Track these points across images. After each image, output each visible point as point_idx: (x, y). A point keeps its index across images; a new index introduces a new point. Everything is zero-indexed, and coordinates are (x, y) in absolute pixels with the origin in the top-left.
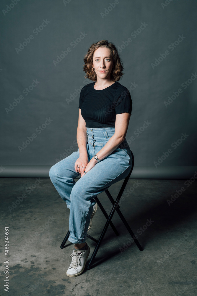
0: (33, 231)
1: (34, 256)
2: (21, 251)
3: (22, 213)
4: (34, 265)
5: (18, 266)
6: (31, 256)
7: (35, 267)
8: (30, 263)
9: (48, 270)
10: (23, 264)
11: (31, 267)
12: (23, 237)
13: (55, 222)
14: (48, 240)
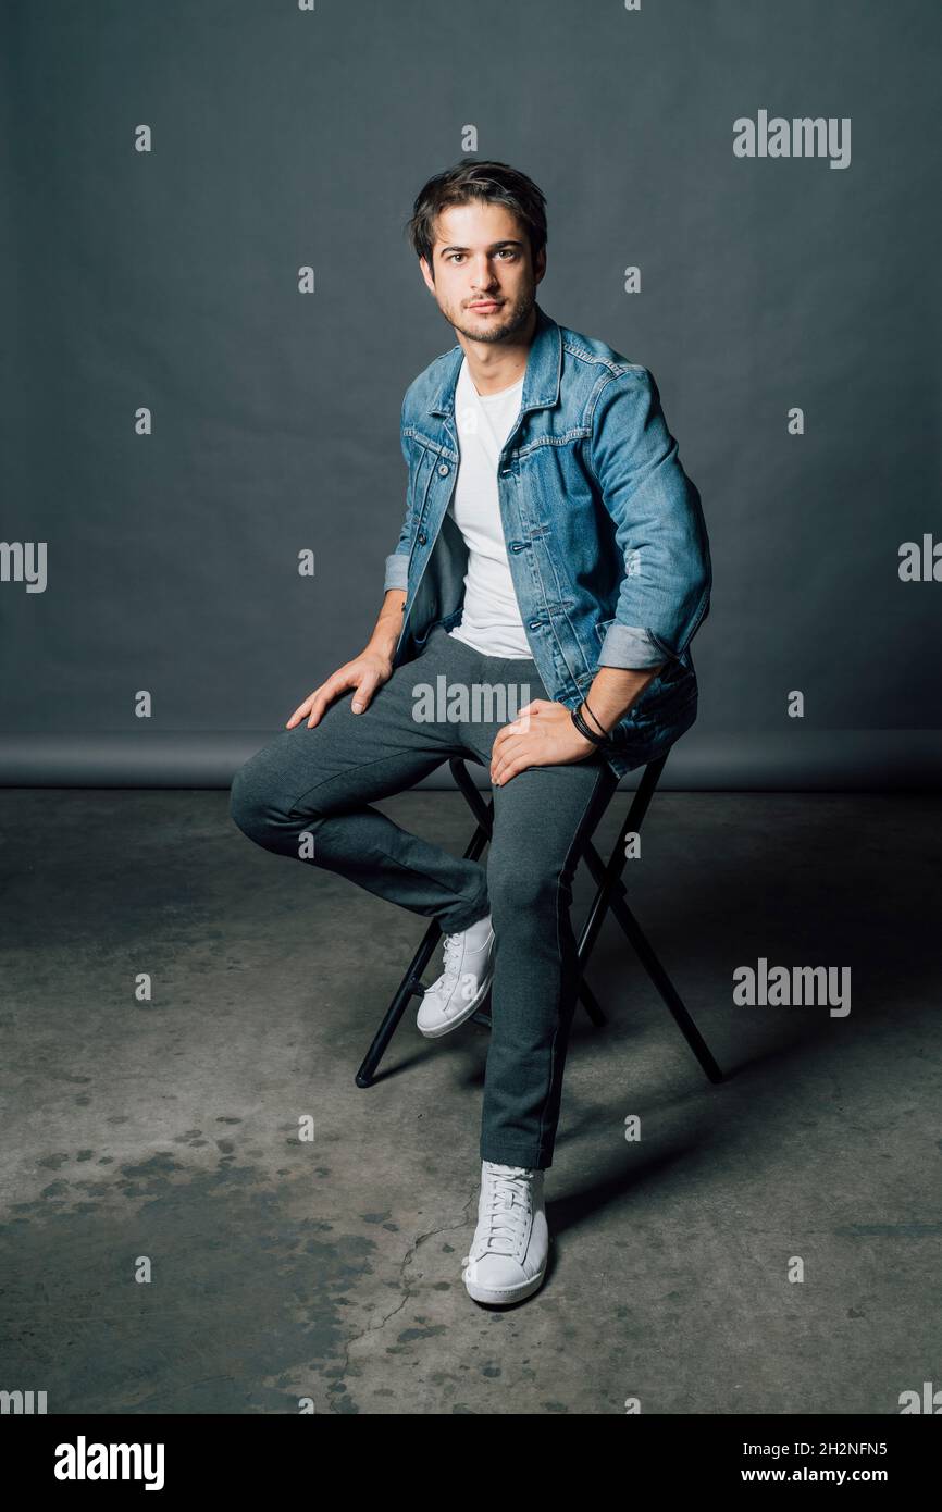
0: (227, 1013)
1: (231, 1121)
2: (173, 1098)
3: (173, 940)
4: (231, 1158)
5: (161, 1163)
6: (220, 1120)
7: (233, 1164)
8: (216, 1148)
9: (293, 1176)
10: (183, 1152)
11: (219, 1166)
12: (178, 1040)
13: (324, 979)
14: (291, 1053)
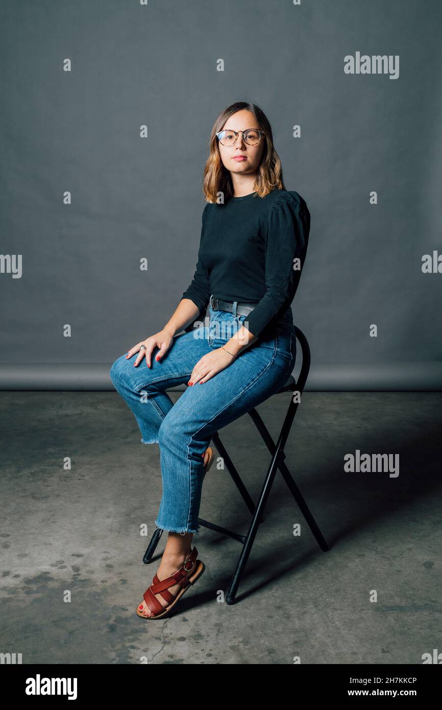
0: (77, 502)
1: (78, 556)
2: (51, 544)
3: (52, 465)
4: (79, 575)
5: (43, 578)
6: (73, 555)
7: (80, 578)
8: (71, 569)
9: (108, 584)
10: (55, 571)
11: (73, 578)
12: (53, 515)
13: (125, 485)
14: (109, 521)
